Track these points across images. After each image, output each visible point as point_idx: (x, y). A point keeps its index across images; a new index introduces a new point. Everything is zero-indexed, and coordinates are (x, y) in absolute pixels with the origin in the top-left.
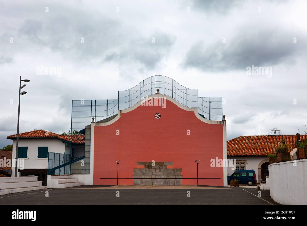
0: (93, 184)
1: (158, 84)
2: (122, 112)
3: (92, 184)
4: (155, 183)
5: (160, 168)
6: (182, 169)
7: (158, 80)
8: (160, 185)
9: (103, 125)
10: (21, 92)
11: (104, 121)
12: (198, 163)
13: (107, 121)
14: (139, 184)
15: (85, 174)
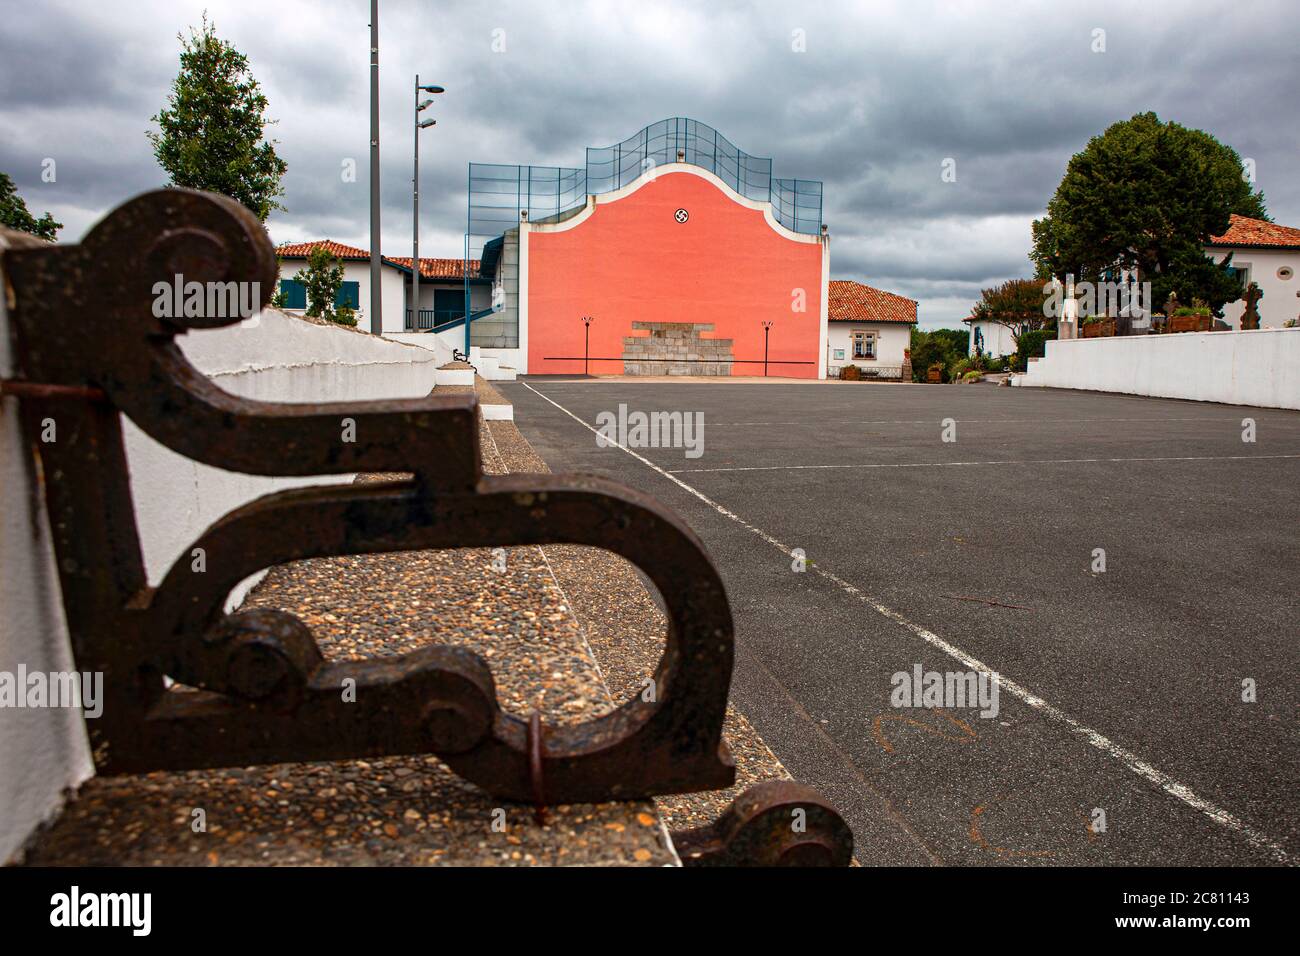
0: (529, 370)
1: (682, 139)
2: (598, 202)
3: (526, 373)
4: (673, 371)
5: (684, 337)
6: (734, 342)
7: (682, 128)
8: (684, 374)
9: (549, 229)
10: (420, 121)
11: (549, 220)
12: (767, 329)
13: (559, 222)
14: (636, 371)
15: (505, 347)
